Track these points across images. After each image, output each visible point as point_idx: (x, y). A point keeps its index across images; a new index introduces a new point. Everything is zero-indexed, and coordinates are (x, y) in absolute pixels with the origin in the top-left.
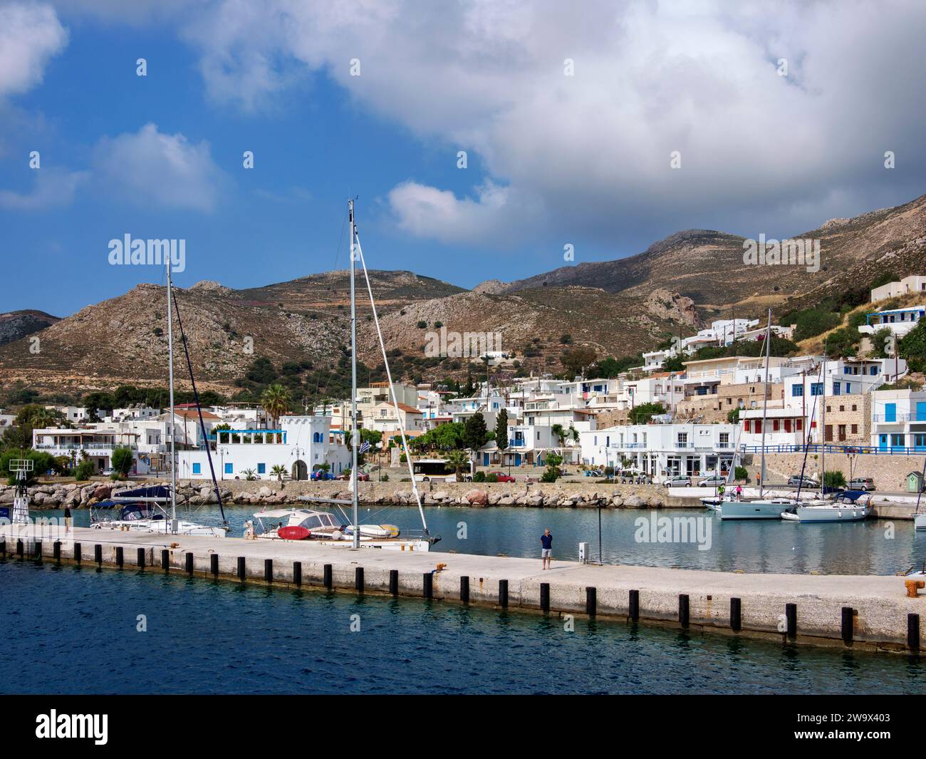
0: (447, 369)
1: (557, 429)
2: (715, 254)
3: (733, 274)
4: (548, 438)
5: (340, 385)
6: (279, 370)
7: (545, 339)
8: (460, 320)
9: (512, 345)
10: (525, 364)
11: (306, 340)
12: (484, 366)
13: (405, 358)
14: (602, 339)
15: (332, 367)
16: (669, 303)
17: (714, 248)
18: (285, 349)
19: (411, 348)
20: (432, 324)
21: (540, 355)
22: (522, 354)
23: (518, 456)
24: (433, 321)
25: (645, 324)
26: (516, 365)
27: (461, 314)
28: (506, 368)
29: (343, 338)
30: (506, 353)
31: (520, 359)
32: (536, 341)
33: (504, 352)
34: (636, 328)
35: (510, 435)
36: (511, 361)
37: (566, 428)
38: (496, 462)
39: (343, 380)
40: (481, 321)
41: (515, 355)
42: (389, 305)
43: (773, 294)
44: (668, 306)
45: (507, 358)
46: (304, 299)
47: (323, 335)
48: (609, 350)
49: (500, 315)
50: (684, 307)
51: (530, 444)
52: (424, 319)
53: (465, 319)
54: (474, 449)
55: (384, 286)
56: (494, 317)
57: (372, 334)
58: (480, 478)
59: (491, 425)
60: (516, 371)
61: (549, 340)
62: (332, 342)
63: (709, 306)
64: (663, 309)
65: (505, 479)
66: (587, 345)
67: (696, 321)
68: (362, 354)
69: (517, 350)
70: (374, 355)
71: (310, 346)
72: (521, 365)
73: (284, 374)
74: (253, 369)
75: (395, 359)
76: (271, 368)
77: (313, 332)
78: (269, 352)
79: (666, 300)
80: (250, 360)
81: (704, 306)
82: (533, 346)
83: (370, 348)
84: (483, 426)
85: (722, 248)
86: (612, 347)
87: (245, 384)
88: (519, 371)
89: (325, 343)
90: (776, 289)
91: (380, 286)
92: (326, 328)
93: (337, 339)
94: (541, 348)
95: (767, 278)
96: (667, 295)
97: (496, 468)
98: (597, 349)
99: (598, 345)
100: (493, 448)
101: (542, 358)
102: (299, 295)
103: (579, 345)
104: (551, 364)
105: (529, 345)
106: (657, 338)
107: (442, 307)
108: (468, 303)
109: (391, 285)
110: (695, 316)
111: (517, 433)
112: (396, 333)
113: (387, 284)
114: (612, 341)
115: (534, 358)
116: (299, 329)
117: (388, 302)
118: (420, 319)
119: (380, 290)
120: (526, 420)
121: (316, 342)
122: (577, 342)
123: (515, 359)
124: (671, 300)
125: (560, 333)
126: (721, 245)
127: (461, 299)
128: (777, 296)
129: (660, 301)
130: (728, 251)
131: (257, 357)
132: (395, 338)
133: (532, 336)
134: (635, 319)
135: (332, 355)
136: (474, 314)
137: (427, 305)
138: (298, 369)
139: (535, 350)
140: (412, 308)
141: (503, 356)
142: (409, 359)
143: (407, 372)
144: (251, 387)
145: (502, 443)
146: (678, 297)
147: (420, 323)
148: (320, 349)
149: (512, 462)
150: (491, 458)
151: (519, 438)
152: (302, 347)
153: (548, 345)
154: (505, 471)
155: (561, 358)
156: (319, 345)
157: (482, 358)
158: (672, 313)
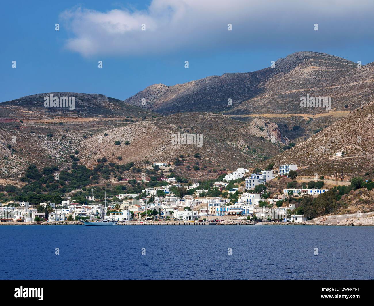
0: (135, 172)
1: (170, 211)
2: (316, 74)
3: (326, 90)
4: (168, 213)
5: (75, 180)
6: (41, 172)
7: (187, 155)
8: (140, 140)
9: (169, 158)
10: (175, 169)
11: (52, 153)
12: (154, 171)
13: (110, 164)
14: (216, 156)
15: (69, 169)
16: (262, 128)
17: (316, 68)
18: (41, 158)
19: (112, 157)
20: (124, 143)
21: (183, 165)
22: (174, 164)
23: (162, 217)
24: (124, 141)
25: (241, 146)
26: (171, 171)
27: (140, 136)
28: (165, 172)
29: (71, 149)
30: (166, 163)
31: (172, 167)
32: (181, 157)
33: (165, 163)
34: (235, 149)
35: (161, 213)
36: (168, 168)
37: (172, 211)
38: (159, 218)
39: (76, 177)
40: (151, 141)
41: (170, 164)
42: (92, 122)
43: (344, 110)
44: (262, 129)
45: (166, 166)
46: (34, 116)
47: (60, 149)
48: (219, 162)
49: (163, 139)
50: (272, 129)
51: (165, 214)
52: (119, 139)
53: (142, 139)
54: (155, 215)
55: (86, 106)
56: (159, 139)
57: (88, 147)
58: (156, 220)
59: (157, 211)
60: (170, 174)
61: (189, 156)
62: (66, 153)
63: (306, 115)
64: (258, 131)
65: (160, 220)
66: (208, 159)
67: (279, 137)
68: (84, 160)
69: (171, 161)
70: (91, 160)
71: (55, 157)
72: (173, 170)
73: (44, 174)
74: (28, 172)
75: (104, 164)
76: (37, 171)
77: (54, 147)
78: (34, 161)
79: (260, 125)
80: (25, 166)
81: (303, 115)
82: (180, 159)
83: (88, 156)
84: (156, 211)
85: (322, 69)
86: (221, 160)
87: (26, 180)
88: (172, 174)
89: (62, 153)
90: (346, 107)
91: (84, 107)
92: (61, 144)
93: (68, 151)
94: (184, 160)
95: (347, 95)
96: (261, 122)
97: (159, 219)
98: (213, 161)
99: (214, 159)
100: (158, 215)
101: (184, 166)
102: (30, 112)
103: (204, 159)
104: (188, 170)
105: (177, 159)
106: (246, 155)
107: (129, 132)
108: (144, 129)
109: (91, 105)
110: (278, 134)
111: (162, 213)
112: (103, 148)
113: (89, 105)
114: (222, 157)
115: (180, 166)
116: (47, 145)
117: (91, 119)
118: (116, 139)
119: (84, 110)
120: (165, 209)
121: (58, 154)
122: (203, 157)
123: (170, 167)
124: (264, 125)
125: (195, 152)
126: (322, 66)
127: (140, 127)
128: (346, 112)
129: (257, 126)
130: (326, 72)
131: (28, 164)
132: (102, 151)
133: (179, 153)
134: (236, 143)
135: (67, 161)
136: (147, 137)
137: (120, 131)
138: (51, 170)
139: (181, 162)
140: (111, 132)
141: (164, 165)
142: (112, 165)
143: (112, 173)
144: (29, 182)
145: (160, 214)
146: (268, 123)
147: (116, 142)
148: (60, 157)
149: (161, 218)
150: (157, 217)
151: (163, 213)
152: (50, 157)
153: (188, 159)
154: (160, 219)
155: (194, 167)
156: (59, 155)
157: (153, 166)
158: (264, 134)
